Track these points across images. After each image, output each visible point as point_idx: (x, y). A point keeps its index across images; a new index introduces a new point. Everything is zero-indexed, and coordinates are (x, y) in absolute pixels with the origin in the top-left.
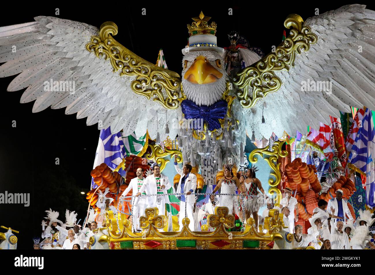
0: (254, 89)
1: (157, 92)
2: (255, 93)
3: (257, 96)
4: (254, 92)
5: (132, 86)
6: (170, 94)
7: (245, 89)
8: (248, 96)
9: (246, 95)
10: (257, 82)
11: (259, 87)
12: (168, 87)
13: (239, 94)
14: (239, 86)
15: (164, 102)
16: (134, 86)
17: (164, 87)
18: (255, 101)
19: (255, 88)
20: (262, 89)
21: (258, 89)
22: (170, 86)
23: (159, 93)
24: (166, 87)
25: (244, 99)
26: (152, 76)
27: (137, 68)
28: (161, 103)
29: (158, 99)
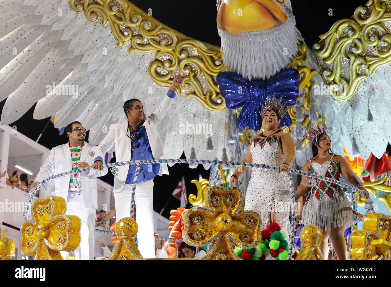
0: (352, 61)
1: (190, 80)
2: (354, 69)
3: (358, 75)
4: (350, 67)
5: (150, 70)
6: (211, 83)
7: (335, 63)
8: (342, 77)
9: (338, 75)
10: (355, 46)
11: (359, 56)
12: (208, 68)
13: (326, 73)
14: (325, 59)
15: (203, 97)
16: (153, 70)
17: (201, 69)
18: (354, 85)
19: (353, 58)
20: (366, 61)
21: (358, 62)
22: (209, 67)
23: (194, 82)
24: (204, 70)
25: (334, 82)
26: (178, 49)
27: (153, 36)
28: (199, 99)
29: (194, 93)
